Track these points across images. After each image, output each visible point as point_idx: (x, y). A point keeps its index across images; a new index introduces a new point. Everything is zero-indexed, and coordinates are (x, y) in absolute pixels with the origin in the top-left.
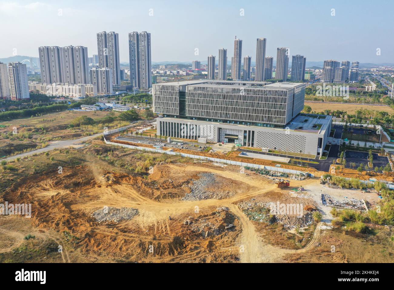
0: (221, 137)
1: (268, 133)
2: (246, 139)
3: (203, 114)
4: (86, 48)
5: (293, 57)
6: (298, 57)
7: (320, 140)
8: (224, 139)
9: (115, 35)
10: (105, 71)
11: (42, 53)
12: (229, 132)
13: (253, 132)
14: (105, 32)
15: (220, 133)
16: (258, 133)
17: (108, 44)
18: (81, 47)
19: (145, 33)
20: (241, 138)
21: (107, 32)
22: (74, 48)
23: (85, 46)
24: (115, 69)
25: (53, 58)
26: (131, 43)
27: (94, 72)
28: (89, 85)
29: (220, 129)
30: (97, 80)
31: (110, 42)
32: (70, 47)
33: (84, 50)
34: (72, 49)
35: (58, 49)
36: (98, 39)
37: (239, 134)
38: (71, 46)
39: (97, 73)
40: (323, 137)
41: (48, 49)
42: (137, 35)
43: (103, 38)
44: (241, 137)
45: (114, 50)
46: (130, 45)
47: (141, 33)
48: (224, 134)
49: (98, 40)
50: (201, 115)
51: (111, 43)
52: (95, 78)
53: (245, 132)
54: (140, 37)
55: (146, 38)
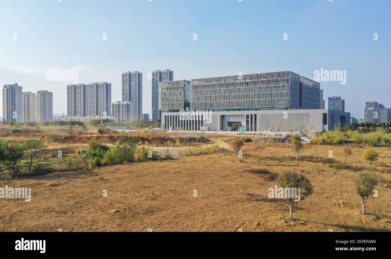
0: (224, 126)
1: (270, 115)
2: (249, 124)
3: (207, 106)
4: (110, 84)
5: (329, 99)
6: (334, 99)
7: (325, 115)
8: (227, 127)
9: (139, 74)
10: (126, 104)
11: (70, 91)
12: (232, 120)
13: (255, 115)
14: (130, 72)
15: (223, 122)
16: (260, 116)
17: (132, 83)
18: (105, 83)
19: (168, 71)
20: (244, 125)
21: (132, 72)
22: (99, 84)
23: (108, 82)
24: (137, 107)
25: (79, 100)
26: (154, 81)
27: (116, 106)
28: (110, 116)
29: (223, 117)
30: (118, 113)
31: (134, 80)
32: (95, 83)
33: (108, 87)
34: (97, 85)
35: (84, 86)
36: (123, 78)
37: (242, 121)
38: (97, 82)
39: (118, 107)
40: (327, 112)
41: (75, 87)
42: (160, 73)
43: (128, 77)
44: (244, 123)
45: (137, 88)
46: (153, 83)
47: (164, 71)
48: (227, 123)
49: (123, 80)
50: (205, 107)
51: (134, 82)
52: (116, 112)
53: (248, 116)
54: (162, 75)
55: (169, 75)
